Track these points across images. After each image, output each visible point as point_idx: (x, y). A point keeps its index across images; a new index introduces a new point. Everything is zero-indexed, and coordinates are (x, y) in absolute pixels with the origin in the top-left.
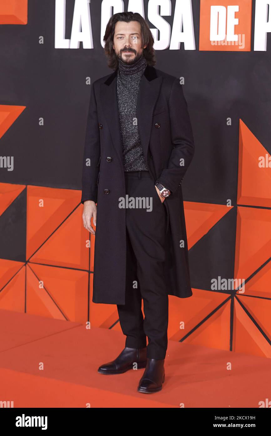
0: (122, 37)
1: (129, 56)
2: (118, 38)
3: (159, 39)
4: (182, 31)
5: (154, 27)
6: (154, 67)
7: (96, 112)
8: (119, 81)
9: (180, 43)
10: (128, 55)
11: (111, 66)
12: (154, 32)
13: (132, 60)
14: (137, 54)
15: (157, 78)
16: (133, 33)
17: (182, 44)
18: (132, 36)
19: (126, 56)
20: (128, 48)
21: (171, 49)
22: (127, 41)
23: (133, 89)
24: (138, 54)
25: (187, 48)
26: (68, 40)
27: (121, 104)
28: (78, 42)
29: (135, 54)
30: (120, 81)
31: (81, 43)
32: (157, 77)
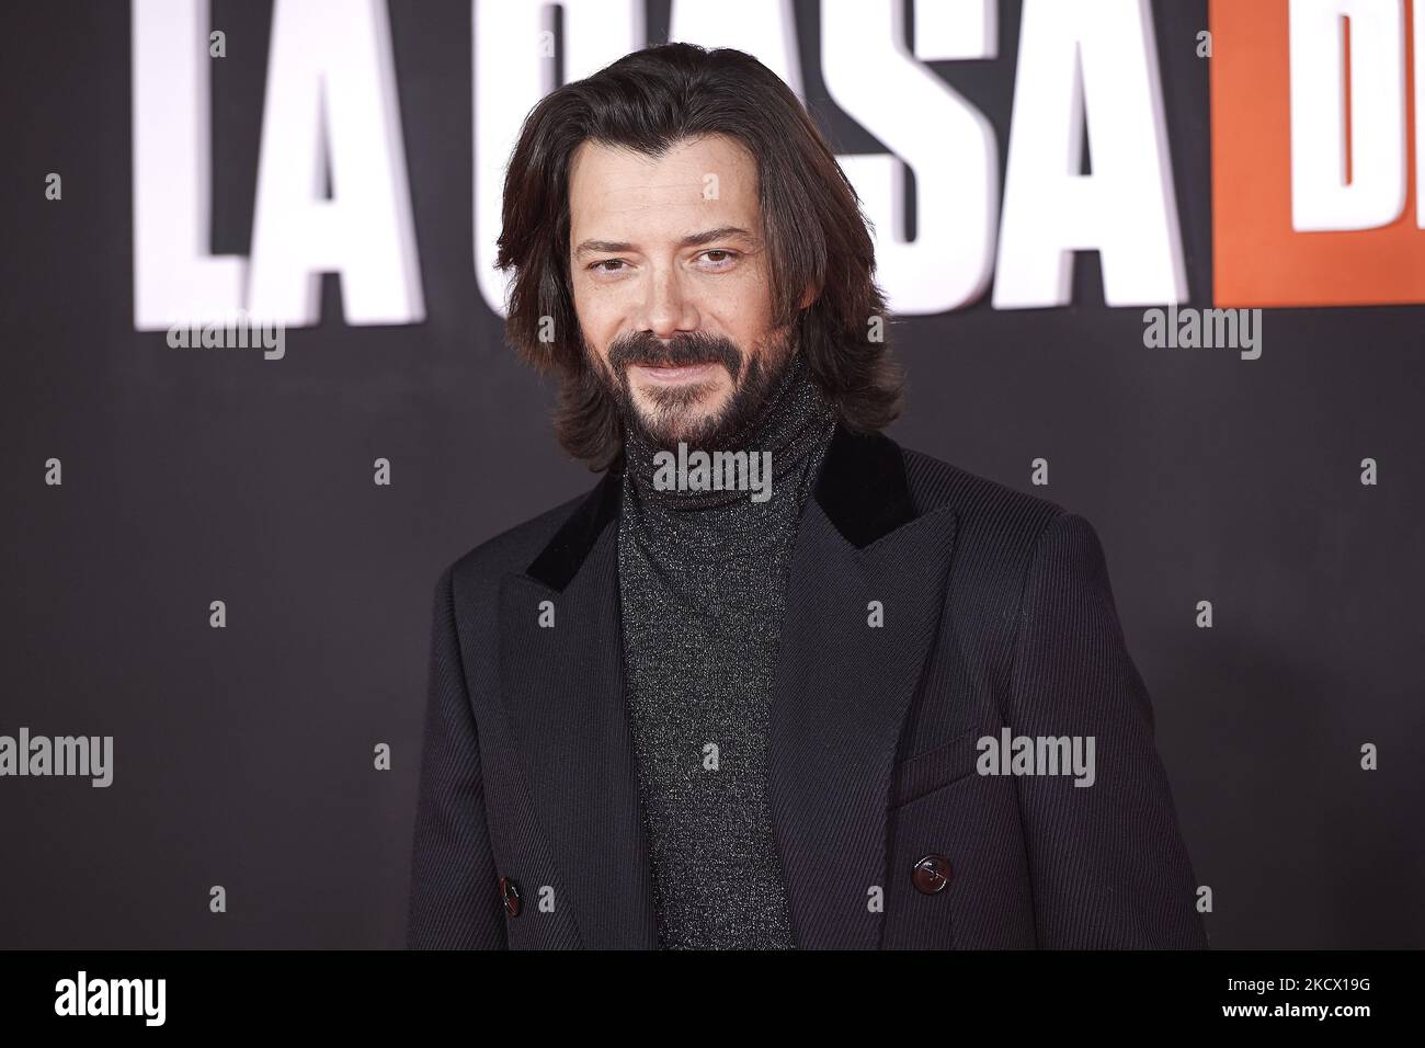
0: (619, 258)
1: (690, 395)
2: (593, 266)
3: (910, 232)
4: (1086, 168)
5: (869, 144)
6: (887, 432)
7: (475, 789)
8: (629, 552)
9: (1069, 259)
10: (680, 390)
11: (577, 442)
12: (869, 181)
13: (709, 419)
14: (743, 371)
15: (917, 521)
16: (695, 231)
17: (1086, 266)
18: (691, 250)
19: (662, 397)
20: (665, 342)
21: (1003, 299)
22: (661, 296)
23: (739, 607)
24: (753, 363)
25: (1120, 290)
26: (229, 266)
27: (653, 726)
28: (311, 275)
29: (734, 374)
30: (644, 549)
31: (330, 286)
32: (911, 513)
